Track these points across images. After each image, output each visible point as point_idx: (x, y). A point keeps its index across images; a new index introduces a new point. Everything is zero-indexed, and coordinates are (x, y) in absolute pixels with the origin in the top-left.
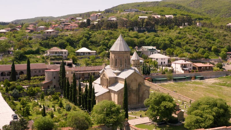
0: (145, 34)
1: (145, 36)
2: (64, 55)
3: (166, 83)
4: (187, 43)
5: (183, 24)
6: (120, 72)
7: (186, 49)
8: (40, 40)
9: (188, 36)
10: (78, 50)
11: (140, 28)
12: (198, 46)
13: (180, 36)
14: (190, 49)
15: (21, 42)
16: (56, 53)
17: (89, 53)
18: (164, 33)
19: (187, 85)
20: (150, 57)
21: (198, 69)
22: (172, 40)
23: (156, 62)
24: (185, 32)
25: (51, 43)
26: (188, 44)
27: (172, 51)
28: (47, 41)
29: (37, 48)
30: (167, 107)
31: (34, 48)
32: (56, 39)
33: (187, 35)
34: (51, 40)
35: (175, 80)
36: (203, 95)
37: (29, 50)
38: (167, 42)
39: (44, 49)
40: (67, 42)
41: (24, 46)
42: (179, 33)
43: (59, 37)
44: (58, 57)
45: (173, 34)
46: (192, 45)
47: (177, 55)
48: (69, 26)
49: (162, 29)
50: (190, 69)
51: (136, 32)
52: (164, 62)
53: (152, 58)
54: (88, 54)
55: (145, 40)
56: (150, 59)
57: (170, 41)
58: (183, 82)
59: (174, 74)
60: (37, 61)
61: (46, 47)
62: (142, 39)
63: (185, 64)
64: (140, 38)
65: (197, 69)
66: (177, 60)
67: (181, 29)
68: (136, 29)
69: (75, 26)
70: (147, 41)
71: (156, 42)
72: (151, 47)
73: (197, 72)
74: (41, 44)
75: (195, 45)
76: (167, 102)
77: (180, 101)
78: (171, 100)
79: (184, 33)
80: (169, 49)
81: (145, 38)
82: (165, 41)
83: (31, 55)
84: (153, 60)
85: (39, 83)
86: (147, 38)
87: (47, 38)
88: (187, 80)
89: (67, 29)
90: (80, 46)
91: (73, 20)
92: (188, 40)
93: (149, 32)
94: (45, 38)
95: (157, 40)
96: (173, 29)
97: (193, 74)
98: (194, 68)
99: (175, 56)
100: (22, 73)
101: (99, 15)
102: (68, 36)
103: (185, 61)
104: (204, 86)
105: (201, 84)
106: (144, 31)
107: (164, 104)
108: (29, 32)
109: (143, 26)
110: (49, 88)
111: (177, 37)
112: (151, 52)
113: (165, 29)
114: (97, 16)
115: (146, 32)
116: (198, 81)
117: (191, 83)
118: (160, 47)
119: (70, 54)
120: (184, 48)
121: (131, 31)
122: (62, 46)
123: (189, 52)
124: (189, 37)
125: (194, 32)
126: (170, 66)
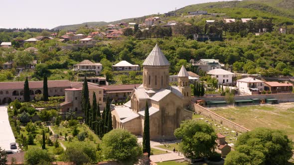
0: (207, 43)
1: (206, 46)
2: (97, 70)
3: (224, 108)
4: (262, 55)
5: (260, 30)
6: (154, 92)
7: (259, 63)
8: (70, 52)
9: (265, 46)
10: (116, 63)
11: (202, 35)
12: (276, 59)
13: (254, 45)
14: (265, 63)
15: (47, 54)
16: (87, 67)
17: (130, 68)
18: (233, 42)
19: (252, 110)
20: (208, 73)
21: (272, 90)
22: (242, 51)
23: (215, 80)
24: (262, 40)
25: (83, 54)
26: (265, 57)
27: (240, 66)
28: (79, 53)
29: (65, 61)
30: (202, 140)
31: (61, 61)
32: (91, 50)
33: (263, 45)
34: (84, 52)
35: (237, 104)
36: (269, 124)
37: (55, 64)
38: (235, 54)
39: (73, 62)
40: (104, 53)
41: (50, 58)
42: (253, 42)
43: (94, 48)
44: (89, 73)
45: (245, 43)
46: (268, 57)
47: (246, 71)
48: (112, 33)
49: (231, 36)
50: (261, 89)
51: (195, 41)
52: (227, 80)
53: (211, 75)
54: (128, 69)
55: (205, 51)
56: (209, 76)
57: (239, 53)
58: (248, 107)
59: (237, 95)
60: (63, 78)
61: (76, 60)
62: (202, 49)
63: (254, 83)
64: (199, 48)
65: (270, 89)
66: (244, 77)
67: (256, 37)
68: (196, 36)
69: (119, 34)
70: (208, 52)
71: (220, 54)
72: (211, 61)
73: (270, 93)
74: (71, 57)
75: (273, 57)
76: (202, 133)
77: (234, 132)
78: (209, 130)
79: (259, 41)
80: (237, 62)
81: (205, 48)
82: (232, 52)
83: (57, 69)
84: (212, 77)
85: (57, 104)
86: (208, 48)
87: (79, 49)
88: (253, 104)
89: (110, 38)
90: (120, 58)
91: (122, 26)
92: (263, 51)
93: (212, 40)
94: (77, 49)
95: (221, 51)
96: (245, 37)
97: (263, 96)
98: (266, 88)
99: (244, 73)
100: (39, 92)
101: (157, 20)
102: (106, 46)
103: (254, 79)
104: (275, 112)
105: (271, 109)
106: (206, 39)
107: (198, 135)
108: (63, 41)
109: (205, 33)
110: (68, 112)
111: (249, 47)
112: (212, 66)
113: (235, 37)
114: (153, 20)
115: (209, 41)
116: (269, 105)
117: (259, 109)
118: (225, 61)
119: (104, 69)
120: (258, 61)
121: (189, 39)
122: (97, 59)
123: (264, 67)
124: (266, 48)
125: (274, 41)
126: (234, 85)
